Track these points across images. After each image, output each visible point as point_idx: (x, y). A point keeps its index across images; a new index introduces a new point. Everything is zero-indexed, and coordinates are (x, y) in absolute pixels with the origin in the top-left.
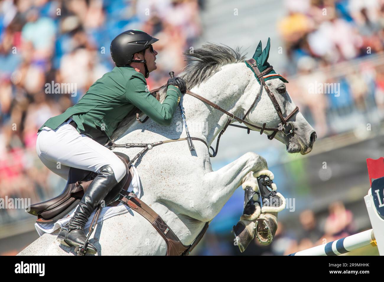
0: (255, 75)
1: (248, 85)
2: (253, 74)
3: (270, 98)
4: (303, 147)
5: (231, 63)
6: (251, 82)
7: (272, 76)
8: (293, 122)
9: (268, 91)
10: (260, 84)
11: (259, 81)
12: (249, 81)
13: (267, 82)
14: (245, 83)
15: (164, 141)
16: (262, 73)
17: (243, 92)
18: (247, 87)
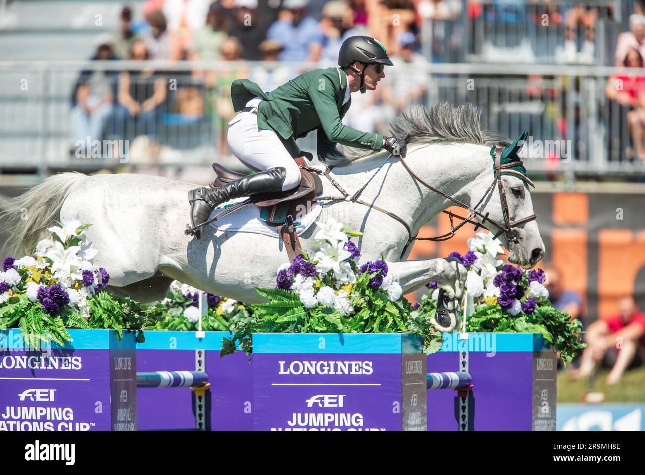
0: (494, 165)
1: (482, 174)
2: (492, 163)
3: (500, 195)
4: (522, 259)
5: (478, 144)
6: (487, 171)
7: (510, 173)
8: (521, 229)
9: (500, 187)
10: (495, 177)
11: (495, 172)
12: (485, 170)
13: (503, 177)
14: (478, 170)
15: (366, 203)
16: (502, 166)
17: (474, 178)
18: (480, 175)
